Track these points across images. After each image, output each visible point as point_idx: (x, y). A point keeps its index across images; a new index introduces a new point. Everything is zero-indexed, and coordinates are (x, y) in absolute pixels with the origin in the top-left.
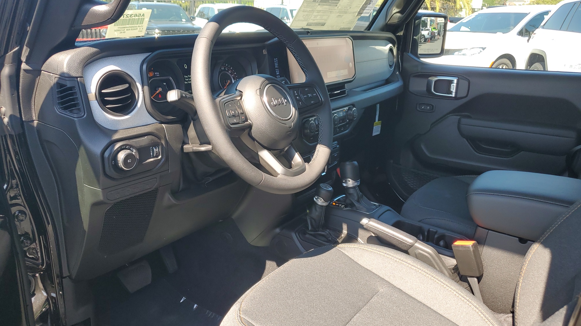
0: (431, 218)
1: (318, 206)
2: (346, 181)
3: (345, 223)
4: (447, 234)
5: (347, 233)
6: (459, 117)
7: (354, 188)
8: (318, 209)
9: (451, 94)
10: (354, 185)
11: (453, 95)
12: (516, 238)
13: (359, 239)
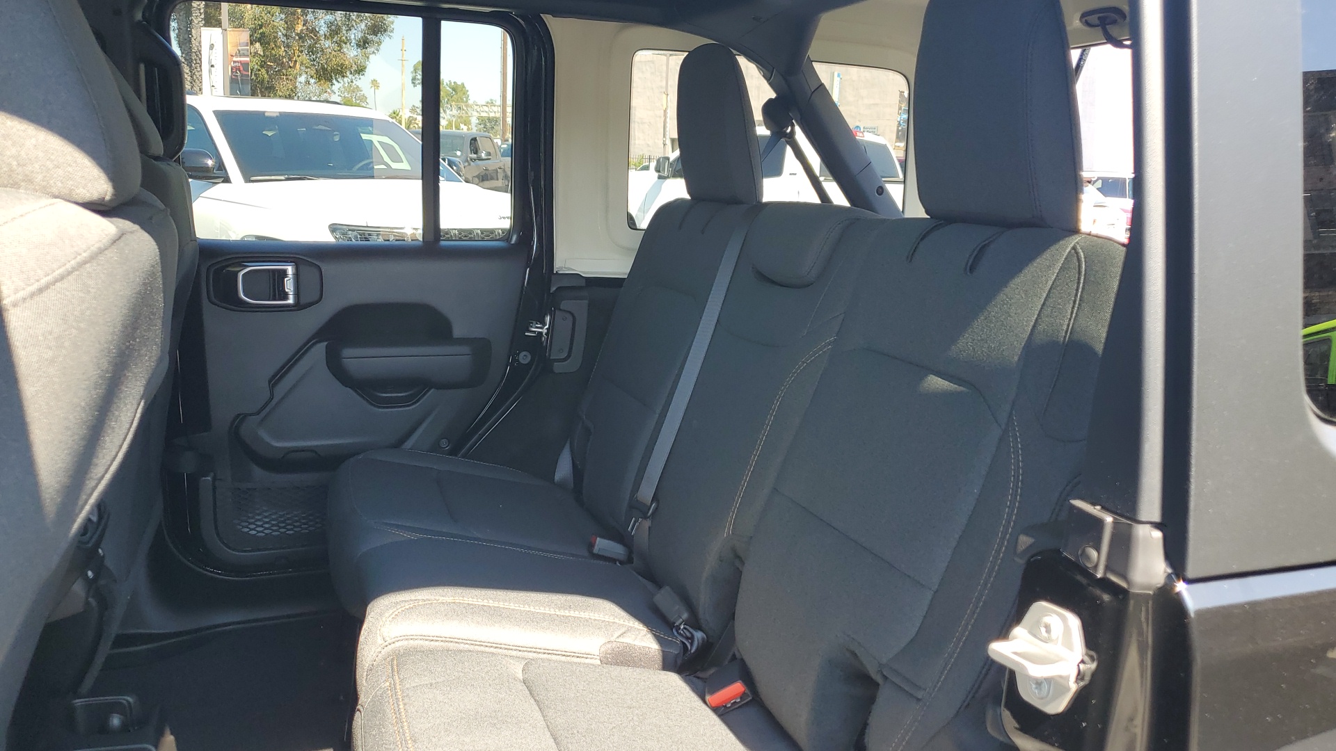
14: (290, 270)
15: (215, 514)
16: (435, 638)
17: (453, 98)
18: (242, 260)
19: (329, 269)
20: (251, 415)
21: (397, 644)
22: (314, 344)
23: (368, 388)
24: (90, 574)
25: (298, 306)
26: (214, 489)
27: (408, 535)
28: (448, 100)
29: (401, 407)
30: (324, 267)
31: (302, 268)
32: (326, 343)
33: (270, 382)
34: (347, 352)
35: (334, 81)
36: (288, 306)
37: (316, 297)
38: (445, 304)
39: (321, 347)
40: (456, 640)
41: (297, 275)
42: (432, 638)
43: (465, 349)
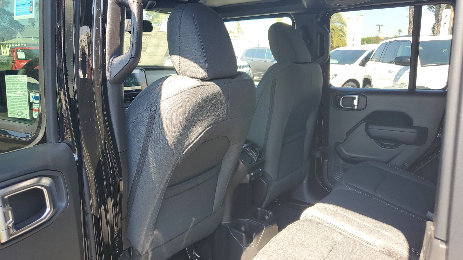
14: (357, 97)
15: (328, 172)
16: (320, 219)
18: (344, 94)
19: (370, 98)
20: (340, 143)
21: (308, 217)
22: (362, 123)
23: (379, 140)
24: (252, 174)
25: (358, 110)
26: (328, 164)
27: (350, 189)
29: (391, 148)
30: (368, 97)
31: (361, 97)
32: (366, 123)
33: (347, 133)
34: (371, 127)
36: (355, 109)
37: (364, 107)
38: (411, 113)
39: (364, 124)
40: (327, 222)
41: (359, 99)
42: (319, 219)
43: (415, 131)
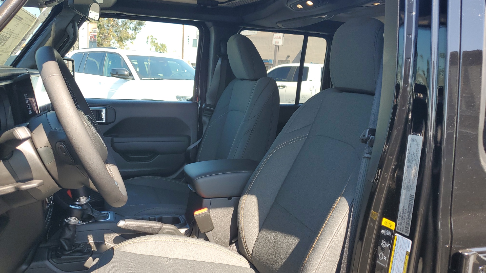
0: (143, 211)
1: (71, 226)
2: (80, 199)
3: (90, 234)
4: (164, 217)
5: (94, 242)
6: (111, 137)
7: (86, 204)
8: (71, 228)
9: (103, 120)
10: (87, 202)
11: (104, 121)
12: (226, 198)
13: (106, 243)
17: (161, 49)
28: (160, 49)
35: (124, 42)
